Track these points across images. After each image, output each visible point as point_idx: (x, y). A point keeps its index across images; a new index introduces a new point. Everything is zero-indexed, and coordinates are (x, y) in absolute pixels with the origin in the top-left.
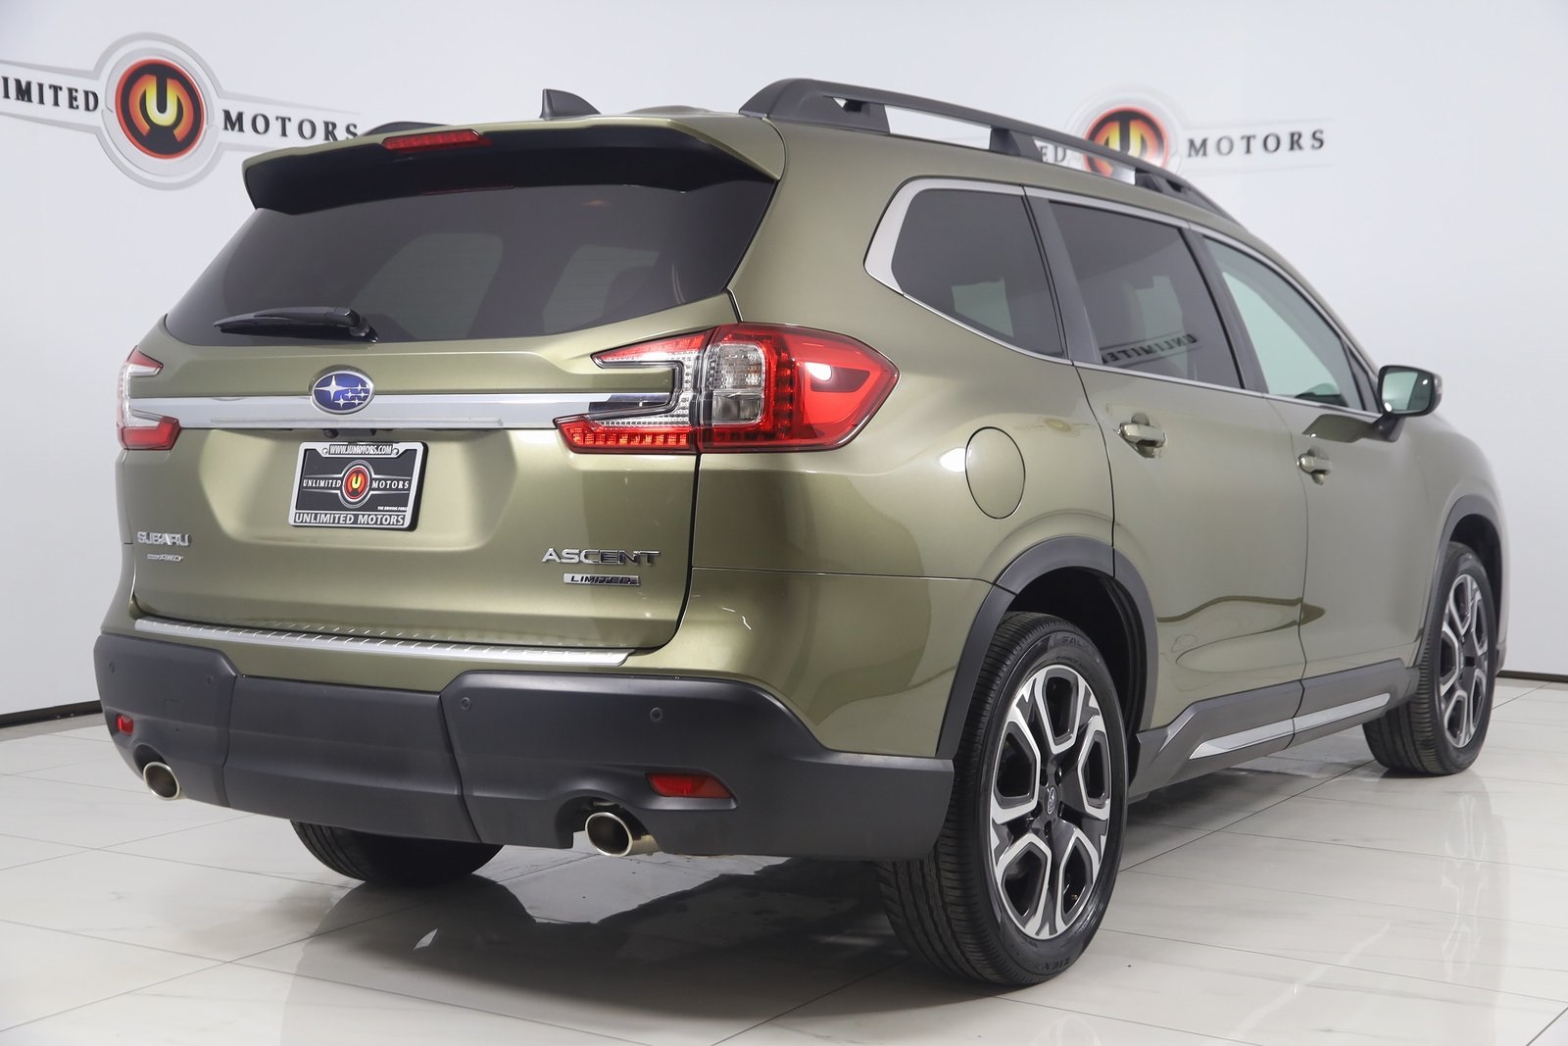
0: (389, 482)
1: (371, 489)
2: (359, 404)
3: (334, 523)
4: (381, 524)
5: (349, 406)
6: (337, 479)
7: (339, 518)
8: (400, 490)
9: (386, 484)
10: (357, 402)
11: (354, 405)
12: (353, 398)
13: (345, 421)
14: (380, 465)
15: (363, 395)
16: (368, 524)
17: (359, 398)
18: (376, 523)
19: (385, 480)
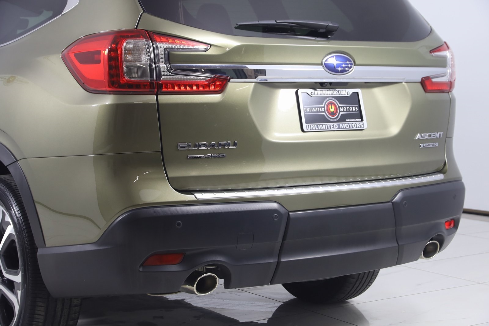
0: (348, 108)
1: (340, 112)
2: (348, 70)
3: (328, 129)
4: (352, 128)
5: (343, 71)
6: (322, 107)
7: (330, 126)
8: (354, 111)
9: (347, 109)
10: (347, 69)
11: (346, 71)
12: (346, 67)
13: (341, 79)
14: (342, 100)
15: (349, 66)
16: (346, 128)
17: (348, 67)
18: (350, 127)
19: (346, 107)
